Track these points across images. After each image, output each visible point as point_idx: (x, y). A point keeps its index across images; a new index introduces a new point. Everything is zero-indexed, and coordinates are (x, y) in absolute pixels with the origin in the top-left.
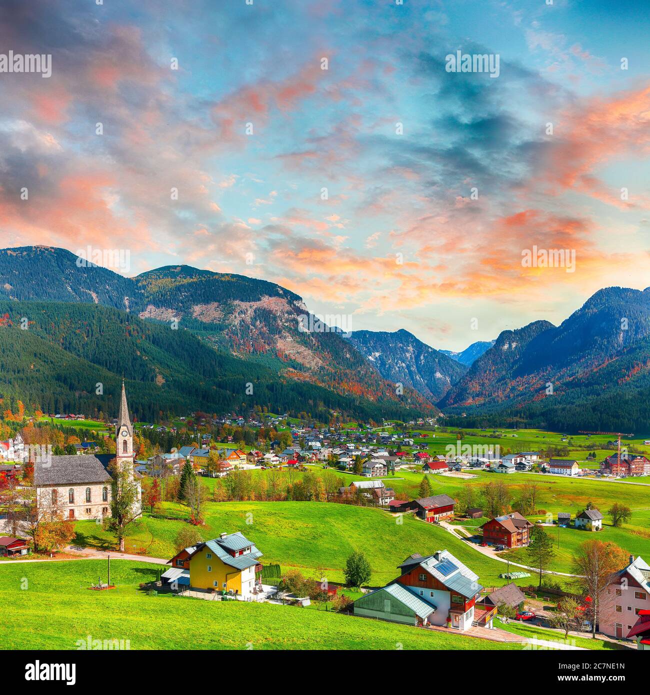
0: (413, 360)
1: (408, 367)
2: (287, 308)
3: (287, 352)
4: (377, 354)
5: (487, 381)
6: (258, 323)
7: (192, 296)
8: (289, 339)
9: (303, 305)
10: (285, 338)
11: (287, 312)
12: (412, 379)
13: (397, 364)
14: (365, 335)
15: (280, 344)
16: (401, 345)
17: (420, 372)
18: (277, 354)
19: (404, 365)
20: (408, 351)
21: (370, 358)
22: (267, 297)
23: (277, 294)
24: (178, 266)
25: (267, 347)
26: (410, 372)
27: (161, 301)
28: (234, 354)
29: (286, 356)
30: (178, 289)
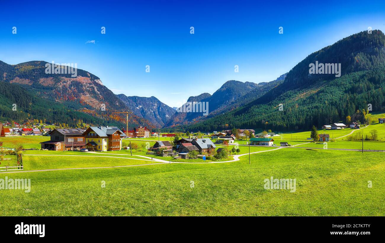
0: (157, 109)
1: (154, 112)
2: (90, 81)
3: (85, 101)
4: (141, 106)
5: (182, 117)
6: (73, 87)
7: (40, 73)
8: (88, 95)
9: (100, 82)
10: (86, 94)
11: (89, 84)
12: (156, 117)
13: (149, 111)
14: (136, 98)
15: (82, 97)
16: (152, 103)
17: (159, 115)
18: (80, 101)
19: (152, 111)
20: (155, 106)
21: (137, 108)
22: (80, 76)
23: (87, 76)
24: (39, 61)
25: (75, 98)
26: (155, 114)
27: (23, 76)
28: (56, 100)
29: (84, 103)
30: (33, 70)
